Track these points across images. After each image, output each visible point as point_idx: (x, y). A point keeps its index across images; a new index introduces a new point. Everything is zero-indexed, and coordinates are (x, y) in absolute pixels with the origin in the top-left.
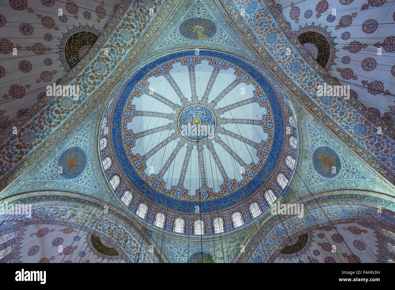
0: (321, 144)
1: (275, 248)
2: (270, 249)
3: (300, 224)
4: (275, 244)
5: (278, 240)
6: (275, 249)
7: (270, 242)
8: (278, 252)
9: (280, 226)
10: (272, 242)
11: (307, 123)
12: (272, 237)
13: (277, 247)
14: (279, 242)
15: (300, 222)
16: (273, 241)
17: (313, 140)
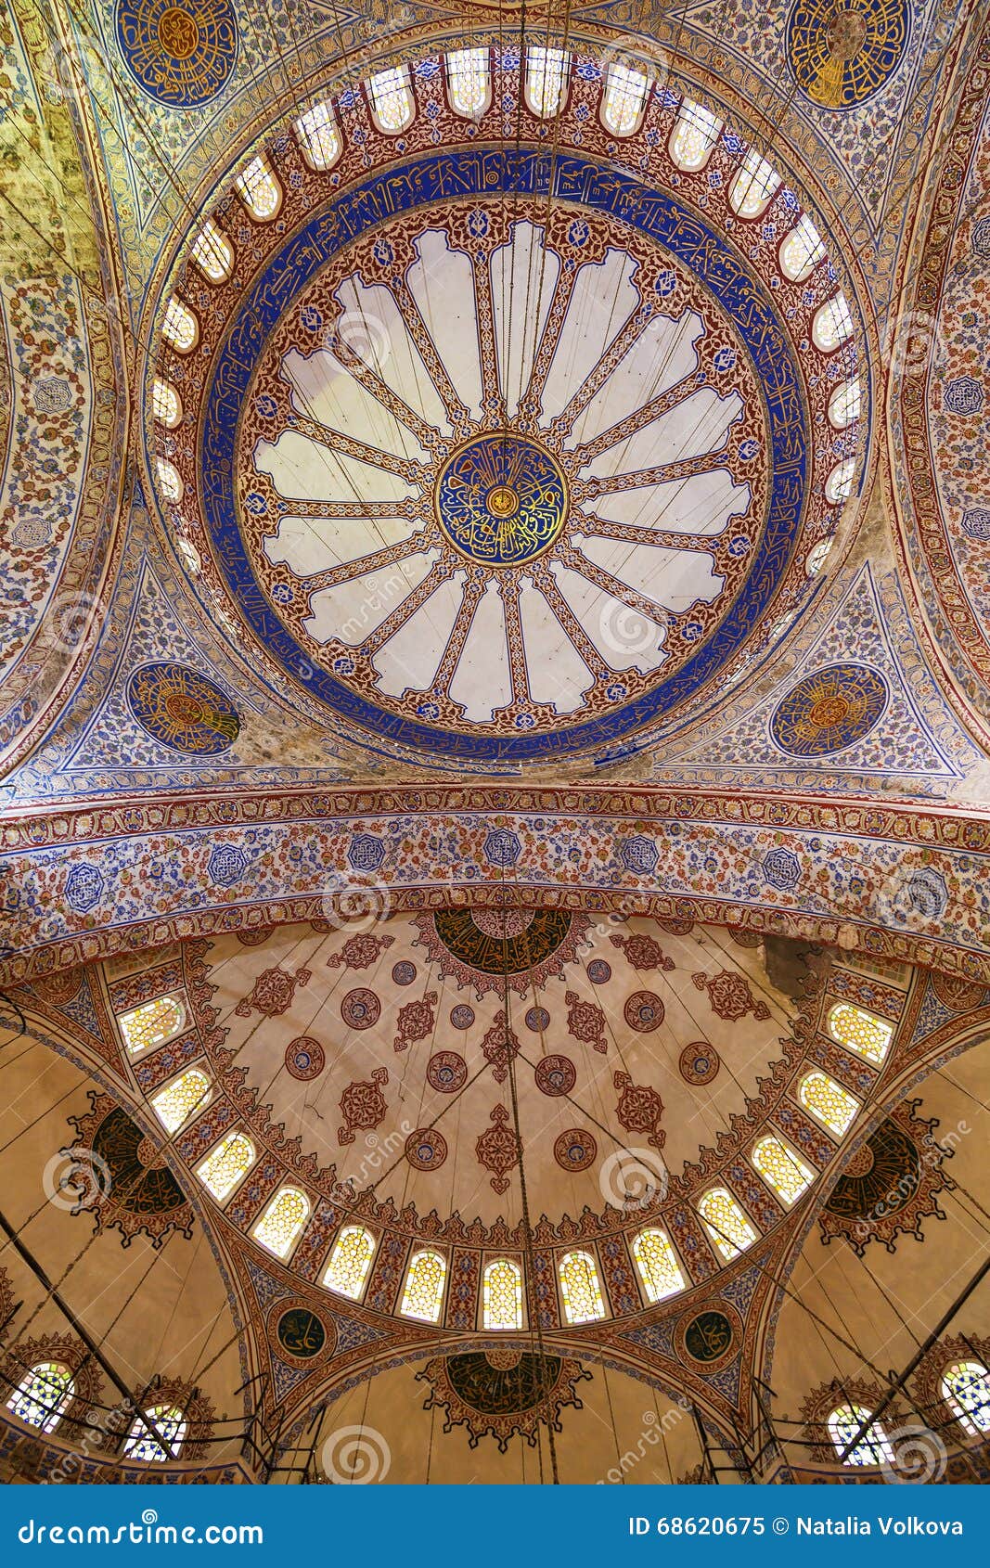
0: (854, 655)
1: (443, 875)
2: (427, 866)
3: (583, 858)
4: (454, 867)
5: (473, 863)
6: (441, 881)
7: (445, 844)
8: (438, 899)
9: (518, 821)
10: (452, 850)
11: (862, 578)
12: (468, 836)
13: (450, 881)
14: (471, 871)
15: (593, 850)
16: (457, 850)
17: (835, 638)
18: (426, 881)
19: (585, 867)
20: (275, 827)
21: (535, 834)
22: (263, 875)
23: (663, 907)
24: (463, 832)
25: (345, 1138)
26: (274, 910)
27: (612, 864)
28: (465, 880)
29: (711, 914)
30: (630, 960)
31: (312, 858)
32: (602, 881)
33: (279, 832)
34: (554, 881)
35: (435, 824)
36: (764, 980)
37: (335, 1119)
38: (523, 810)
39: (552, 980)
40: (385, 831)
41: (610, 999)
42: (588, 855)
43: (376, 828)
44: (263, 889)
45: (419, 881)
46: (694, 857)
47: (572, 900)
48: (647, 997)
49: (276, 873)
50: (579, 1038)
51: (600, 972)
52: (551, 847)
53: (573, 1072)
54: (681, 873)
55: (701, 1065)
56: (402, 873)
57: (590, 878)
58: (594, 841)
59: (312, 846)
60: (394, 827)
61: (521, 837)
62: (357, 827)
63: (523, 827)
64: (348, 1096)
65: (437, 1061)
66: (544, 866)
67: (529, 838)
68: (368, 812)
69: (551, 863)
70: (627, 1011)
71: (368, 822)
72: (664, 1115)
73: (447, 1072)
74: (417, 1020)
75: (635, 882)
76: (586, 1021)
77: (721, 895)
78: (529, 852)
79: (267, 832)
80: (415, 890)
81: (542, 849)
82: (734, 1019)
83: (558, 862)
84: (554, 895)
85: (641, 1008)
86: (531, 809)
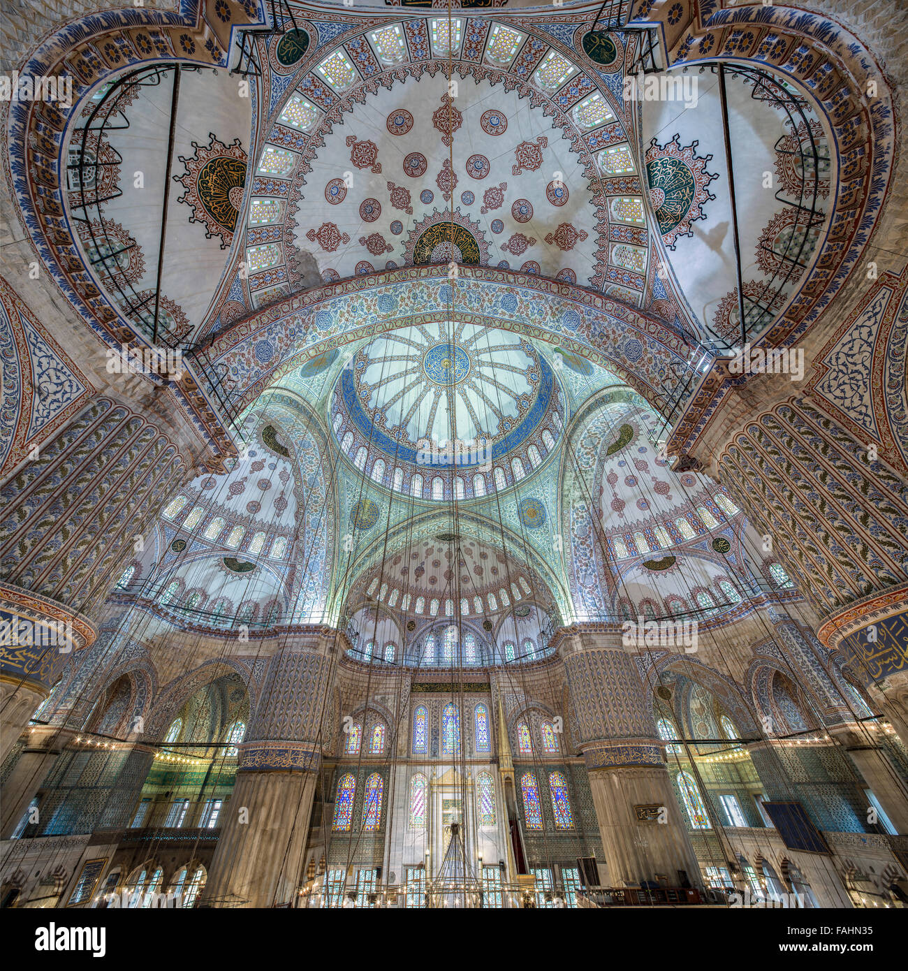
18: (484, 283)
19: (410, 292)
20: (547, 328)
21: (433, 303)
22: (557, 309)
23: (372, 281)
24: (465, 304)
25: (543, 141)
26: (556, 290)
27: (397, 296)
28: (465, 281)
29: (349, 286)
30: (382, 237)
31: (533, 308)
32: (401, 286)
33: (546, 325)
34: (423, 282)
35: (477, 310)
36: (316, 256)
37: (547, 154)
38: (438, 313)
39: (420, 219)
40: (500, 311)
41: (390, 213)
42: (409, 298)
43: (503, 314)
44: (559, 303)
45: (486, 284)
46: (362, 310)
47: (414, 273)
48: (370, 219)
49: (551, 308)
50: (404, 189)
51: (396, 227)
52: (425, 298)
53: (405, 169)
54: (366, 300)
55: (335, 191)
56: (494, 290)
57: (407, 286)
58: (407, 305)
59: (533, 314)
60: (495, 312)
61: (439, 300)
62: (512, 316)
63: (438, 305)
64: (537, 165)
65: (484, 174)
66: (428, 288)
67: (435, 300)
68: (507, 322)
69: (425, 290)
70: (379, 209)
71: (507, 317)
72: (350, 156)
73: (478, 166)
74: (493, 199)
75: (386, 290)
76: (401, 198)
77: (347, 297)
78: (436, 294)
79: (551, 327)
80: (489, 280)
81: (429, 296)
82: (325, 225)
83: (422, 292)
84: (423, 274)
85: (372, 212)
86: (435, 314)
